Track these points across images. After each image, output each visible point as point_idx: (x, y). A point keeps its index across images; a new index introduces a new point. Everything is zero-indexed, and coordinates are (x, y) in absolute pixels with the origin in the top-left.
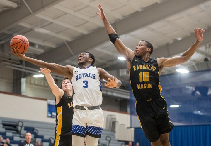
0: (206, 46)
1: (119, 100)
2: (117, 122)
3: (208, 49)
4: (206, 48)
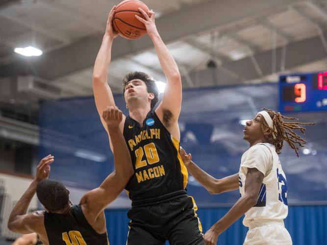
0: (212, 33)
1: (14, 146)
2: (7, 198)
3: (216, 41)
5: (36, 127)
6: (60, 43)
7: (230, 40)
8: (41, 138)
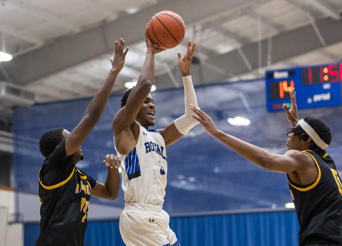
0: (194, 27)
3: (198, 34)
4: (195, 32)
5: (11, 135)
6: (32, 45)
7: (214, 33)
8: (16, 145)
